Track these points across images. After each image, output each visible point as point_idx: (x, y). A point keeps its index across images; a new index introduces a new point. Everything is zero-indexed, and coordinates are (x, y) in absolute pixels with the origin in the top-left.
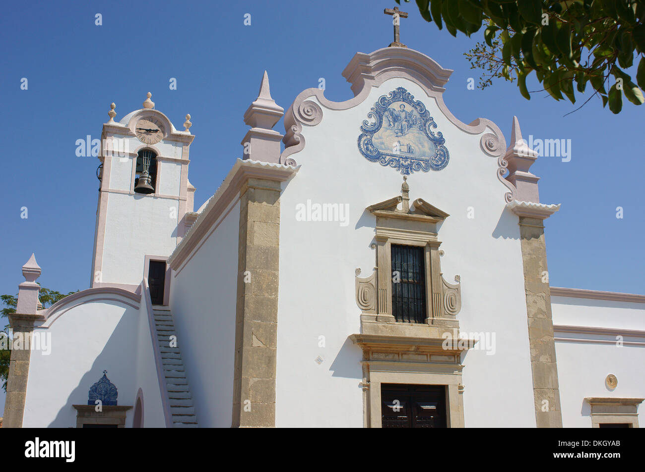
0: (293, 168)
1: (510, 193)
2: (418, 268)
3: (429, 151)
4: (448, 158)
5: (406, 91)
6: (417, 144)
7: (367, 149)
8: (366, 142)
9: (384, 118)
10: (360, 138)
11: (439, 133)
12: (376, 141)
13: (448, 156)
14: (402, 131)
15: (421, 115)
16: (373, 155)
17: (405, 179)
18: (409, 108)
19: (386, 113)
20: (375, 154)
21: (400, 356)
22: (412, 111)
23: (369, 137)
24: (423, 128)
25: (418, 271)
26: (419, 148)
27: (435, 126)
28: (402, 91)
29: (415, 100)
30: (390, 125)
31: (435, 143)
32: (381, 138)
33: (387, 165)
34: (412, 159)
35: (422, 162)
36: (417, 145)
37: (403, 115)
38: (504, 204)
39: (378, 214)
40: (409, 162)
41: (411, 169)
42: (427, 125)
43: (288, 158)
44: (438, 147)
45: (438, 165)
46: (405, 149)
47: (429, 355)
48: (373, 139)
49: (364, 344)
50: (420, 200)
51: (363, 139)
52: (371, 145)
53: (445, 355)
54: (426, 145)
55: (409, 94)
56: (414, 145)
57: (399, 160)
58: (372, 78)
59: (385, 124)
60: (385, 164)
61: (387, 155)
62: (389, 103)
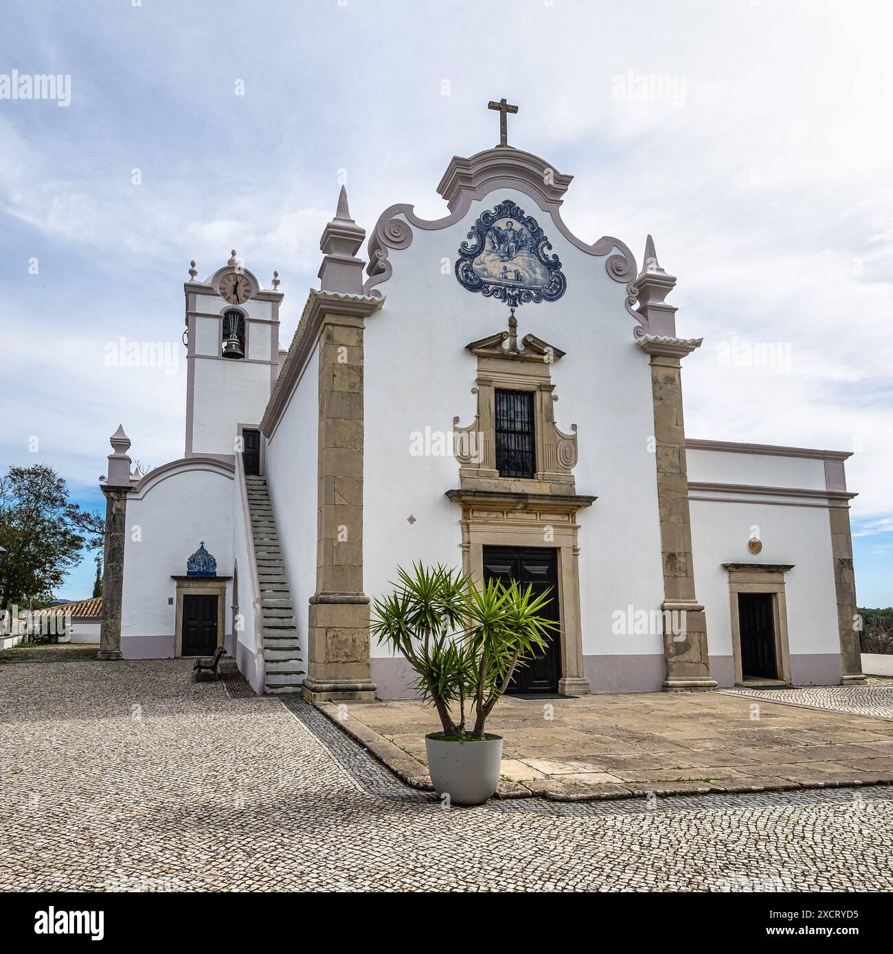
0: (377, 299)
1: (640, 327)
2: (526, 416)
3: (541, 278)
4: (565, 286)
5: (514, 204)
6: (527, 269)
7: (467, 276)
8: (465, 268)
9: (487, 240)
10: (458, 263)
11: (555, 256)
12: (478, 267)
13: (565, 283)
14: (509, 254)
15: (533, 234)
16: (473, 283)
17: (513, 311)
18: (517, 226)
19: (490, 233)
20: (476, 282)
21: (505, 515)
22: (522, 229)
23: (468, 262)
24: (535, 250)
25: (526, 420)
26: (530, 275)
27: (550, 247)
28: (510, 204)
29: (525, 216)
30: (494, 247)
31: (549, 269)
32: (483, 263)
33: (491, 295)
34: (520, 287)
35: (532, 292)
36: (527, 272)
37: (510, 235)
38: (632, 339)
39: (480, 353)
40: (517, 292)
41: (519, 301)
42: (540, 247)
43: (371, 289)
44: (553, 273)
45: (552, 295)
46: (511, 276)
47: (538, 514)
48: (474, 265)
49: (464, 502)
50: (530, 335)
51: (461, 265)
52: (472, 271)
53: (558, 514)
54: (538, 270)
55: (518, 208)
56: (523, 271)
57: (505, 289)
58: (473, 189)
59: (488, 246)
60: (488, 294)
61: (491, 283)
62: (494, 221)
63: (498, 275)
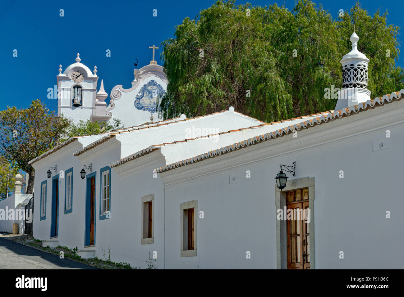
7: (138, 105)
8: (138, 103)
9: (145, 93)
10: (135, 101)
14: (152, 97)
15: (160, 90)
16: (140, 107)
17: (152, 115)
18: (155, 88)
19: (146, 91)
20: (141, 107)
23: (139, 101)
24: (160, 95)
28: (153, 81)
30: (147, 95)
32: (143, 100)
34: (155, 107)
37: (153, 91)
40: (154, 109)
41: (154, 111)
46: (152, 104)
51: (136, 102)
52: (140, 103)
55: (155, 82)
56: (156, 102)
57: (150, 108)
58: (141, 78)
59: (145, 95)
60: (144, 110)
61: (146, 107)
62: (147, 87)
63: (148, 104)
